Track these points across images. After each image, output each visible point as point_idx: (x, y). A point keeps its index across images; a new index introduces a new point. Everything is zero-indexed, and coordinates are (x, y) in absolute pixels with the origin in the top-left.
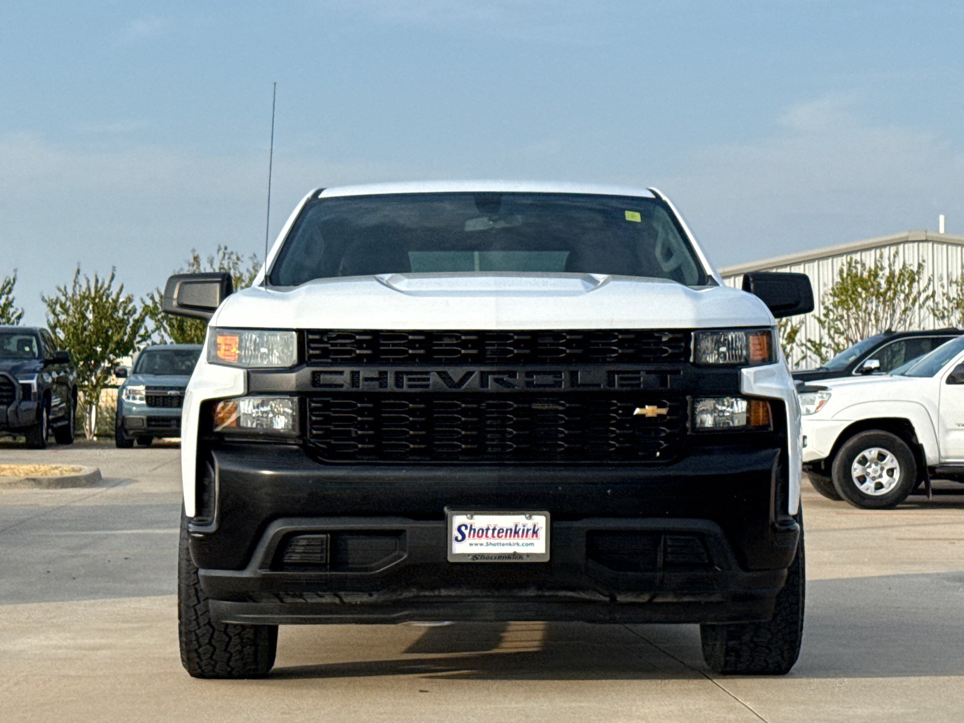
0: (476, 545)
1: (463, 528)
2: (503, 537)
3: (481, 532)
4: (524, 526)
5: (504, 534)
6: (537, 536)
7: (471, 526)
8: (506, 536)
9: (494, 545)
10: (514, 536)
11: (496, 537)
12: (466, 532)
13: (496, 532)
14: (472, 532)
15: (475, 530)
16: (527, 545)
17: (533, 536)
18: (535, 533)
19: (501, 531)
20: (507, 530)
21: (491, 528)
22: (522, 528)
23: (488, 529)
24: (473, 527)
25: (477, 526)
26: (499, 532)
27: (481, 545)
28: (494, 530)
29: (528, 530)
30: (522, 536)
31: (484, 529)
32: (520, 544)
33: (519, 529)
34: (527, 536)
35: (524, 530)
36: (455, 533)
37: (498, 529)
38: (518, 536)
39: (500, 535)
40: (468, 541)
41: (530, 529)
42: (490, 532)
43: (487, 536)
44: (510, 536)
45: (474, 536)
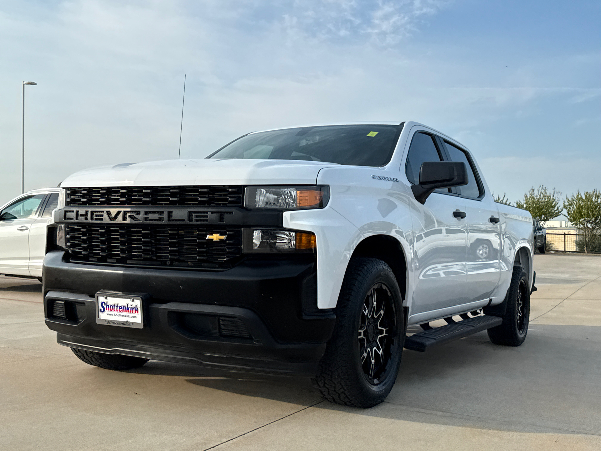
0: (110, 315)
1: (103, 304)
2: (122, 311)
3: (111, 307)
4: (131, 306)
5: (122, 309)
6: (137, 313)
7: (107, 303)
8: (123, 311)
9: (118, 315)
10: (127, 312)
11: (119, 311)
12: (105, 307)
13: (118, 308)
14: (108, 306)
15: (109, 306)
16: (133, 317)
17: (136, 313)
18: (137, 310)
19: (120, 308)
20: (123, 307)
21: (116, 305)
22: (130, 307)
23: (114, 306)
24: (108, 304)
25: (109, 304)
26: (120, 309)
27: (112, 315)
28: (117, 306)
29: (133, 308)
30: (131, 312)
31: (113, 305)
32: (130, 316)
33: (129, 307)
34: (133, 312)
35: (131, 308)
36: (100, 307)
37: (119, 306)
38: (129, 312)
39: (120, 310)
40: (107, 312)
41: (134, 308)
42: (116, 307)
43: (114, 310)
44: (125, 312)
45: (108, 310)
